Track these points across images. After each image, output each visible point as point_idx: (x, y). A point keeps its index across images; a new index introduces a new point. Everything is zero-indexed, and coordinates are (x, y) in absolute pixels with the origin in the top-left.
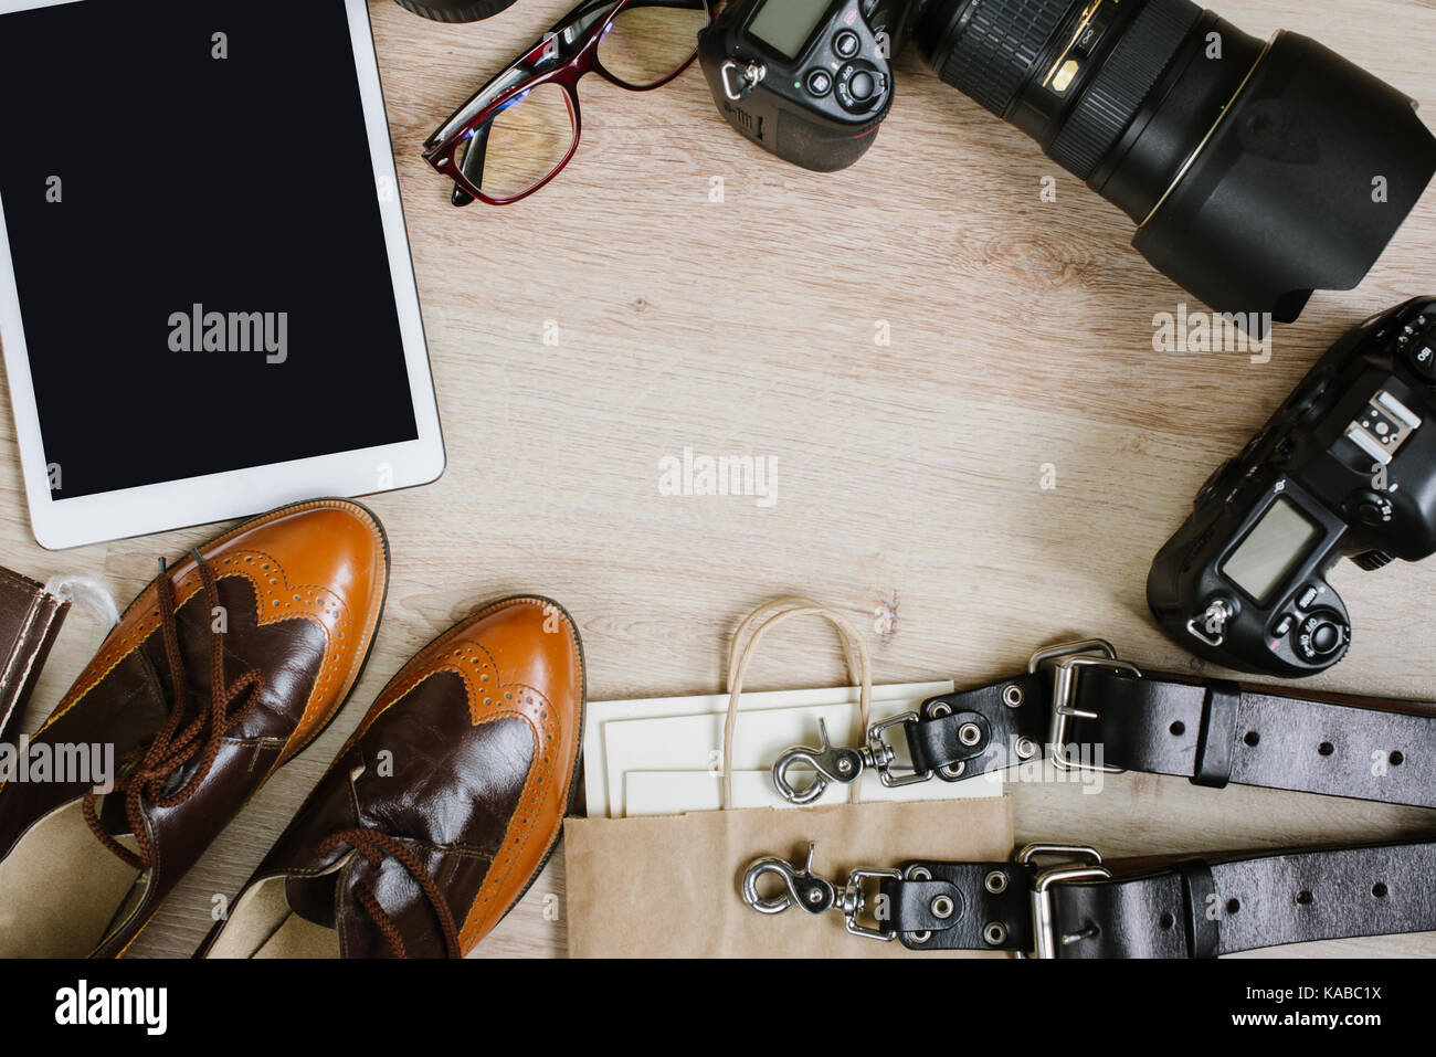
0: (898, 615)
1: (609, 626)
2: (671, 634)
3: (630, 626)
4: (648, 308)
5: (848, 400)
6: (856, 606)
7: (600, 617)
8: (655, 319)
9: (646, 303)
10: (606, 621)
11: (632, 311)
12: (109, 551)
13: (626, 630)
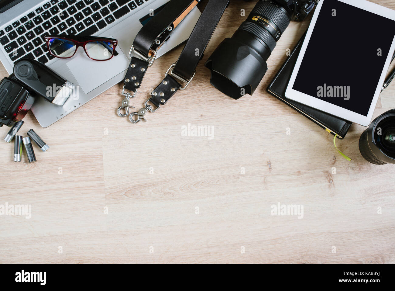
0: (272, 165)
1: (213, 182)
2: (226, 181)
3: (217, 181)
4: (203, 116)
5: (249, 124)
6: (262, 165)
7: (210, 181)
8: (205, 118)
9: (203, 115)
10: (212, 182)
11: (200, 117)
12: (105, 194)
13: (217, 182)
